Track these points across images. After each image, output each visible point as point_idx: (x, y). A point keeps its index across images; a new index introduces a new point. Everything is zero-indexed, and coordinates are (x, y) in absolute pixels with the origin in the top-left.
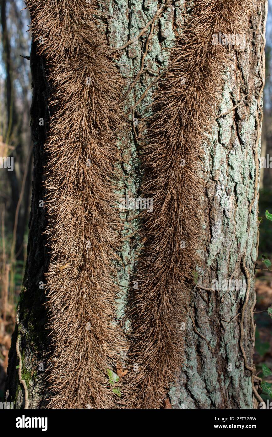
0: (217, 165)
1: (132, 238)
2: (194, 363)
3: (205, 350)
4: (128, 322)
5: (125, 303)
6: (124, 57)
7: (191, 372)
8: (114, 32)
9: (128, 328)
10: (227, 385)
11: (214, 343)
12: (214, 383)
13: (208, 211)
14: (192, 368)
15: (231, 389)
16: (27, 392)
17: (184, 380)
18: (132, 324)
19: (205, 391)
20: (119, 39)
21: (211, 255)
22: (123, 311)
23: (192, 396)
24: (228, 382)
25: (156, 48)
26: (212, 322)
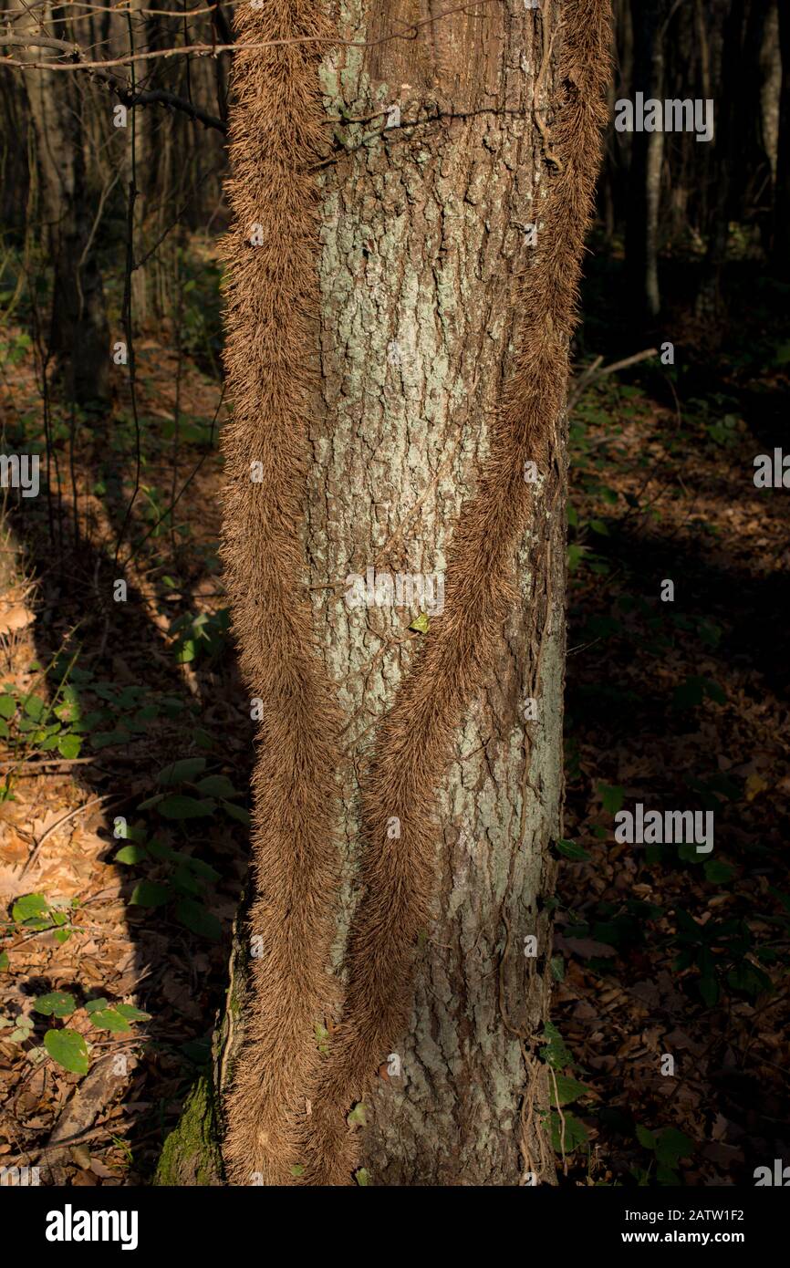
0: (458, 810)
1: (354, 881)
2: (426, 1026)
3: (441, 1011)
4: (345, 972)
5: (345, 949)
6: (343, 690)
7: (420, 1036)
8: (332, 663)
9: (344, 977)
10: (473, 1052)
11: (455, 1005)
12: (453, 1050)
13: (448, 858)
14: (422, 1031)
15: (481, 1057)
16: (232, 1026)
17: (411, 1042)
18: (350, 975)
19: (441, 1057)
20: (338, 670)
21: (452, 906)
22: (340, 958)
23: (422, 1062)
24: (475, 1048)
25: (379, 687)
26: (453, 981)
